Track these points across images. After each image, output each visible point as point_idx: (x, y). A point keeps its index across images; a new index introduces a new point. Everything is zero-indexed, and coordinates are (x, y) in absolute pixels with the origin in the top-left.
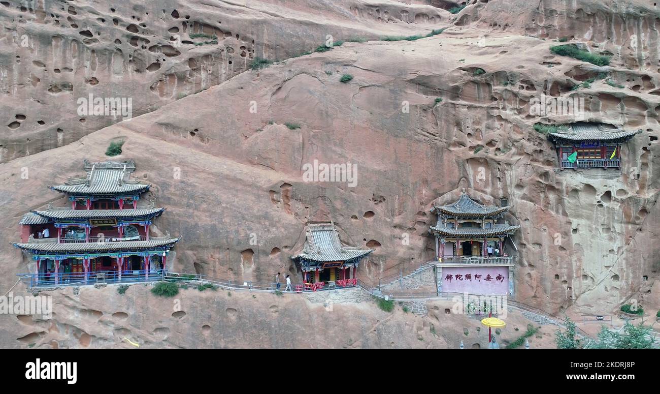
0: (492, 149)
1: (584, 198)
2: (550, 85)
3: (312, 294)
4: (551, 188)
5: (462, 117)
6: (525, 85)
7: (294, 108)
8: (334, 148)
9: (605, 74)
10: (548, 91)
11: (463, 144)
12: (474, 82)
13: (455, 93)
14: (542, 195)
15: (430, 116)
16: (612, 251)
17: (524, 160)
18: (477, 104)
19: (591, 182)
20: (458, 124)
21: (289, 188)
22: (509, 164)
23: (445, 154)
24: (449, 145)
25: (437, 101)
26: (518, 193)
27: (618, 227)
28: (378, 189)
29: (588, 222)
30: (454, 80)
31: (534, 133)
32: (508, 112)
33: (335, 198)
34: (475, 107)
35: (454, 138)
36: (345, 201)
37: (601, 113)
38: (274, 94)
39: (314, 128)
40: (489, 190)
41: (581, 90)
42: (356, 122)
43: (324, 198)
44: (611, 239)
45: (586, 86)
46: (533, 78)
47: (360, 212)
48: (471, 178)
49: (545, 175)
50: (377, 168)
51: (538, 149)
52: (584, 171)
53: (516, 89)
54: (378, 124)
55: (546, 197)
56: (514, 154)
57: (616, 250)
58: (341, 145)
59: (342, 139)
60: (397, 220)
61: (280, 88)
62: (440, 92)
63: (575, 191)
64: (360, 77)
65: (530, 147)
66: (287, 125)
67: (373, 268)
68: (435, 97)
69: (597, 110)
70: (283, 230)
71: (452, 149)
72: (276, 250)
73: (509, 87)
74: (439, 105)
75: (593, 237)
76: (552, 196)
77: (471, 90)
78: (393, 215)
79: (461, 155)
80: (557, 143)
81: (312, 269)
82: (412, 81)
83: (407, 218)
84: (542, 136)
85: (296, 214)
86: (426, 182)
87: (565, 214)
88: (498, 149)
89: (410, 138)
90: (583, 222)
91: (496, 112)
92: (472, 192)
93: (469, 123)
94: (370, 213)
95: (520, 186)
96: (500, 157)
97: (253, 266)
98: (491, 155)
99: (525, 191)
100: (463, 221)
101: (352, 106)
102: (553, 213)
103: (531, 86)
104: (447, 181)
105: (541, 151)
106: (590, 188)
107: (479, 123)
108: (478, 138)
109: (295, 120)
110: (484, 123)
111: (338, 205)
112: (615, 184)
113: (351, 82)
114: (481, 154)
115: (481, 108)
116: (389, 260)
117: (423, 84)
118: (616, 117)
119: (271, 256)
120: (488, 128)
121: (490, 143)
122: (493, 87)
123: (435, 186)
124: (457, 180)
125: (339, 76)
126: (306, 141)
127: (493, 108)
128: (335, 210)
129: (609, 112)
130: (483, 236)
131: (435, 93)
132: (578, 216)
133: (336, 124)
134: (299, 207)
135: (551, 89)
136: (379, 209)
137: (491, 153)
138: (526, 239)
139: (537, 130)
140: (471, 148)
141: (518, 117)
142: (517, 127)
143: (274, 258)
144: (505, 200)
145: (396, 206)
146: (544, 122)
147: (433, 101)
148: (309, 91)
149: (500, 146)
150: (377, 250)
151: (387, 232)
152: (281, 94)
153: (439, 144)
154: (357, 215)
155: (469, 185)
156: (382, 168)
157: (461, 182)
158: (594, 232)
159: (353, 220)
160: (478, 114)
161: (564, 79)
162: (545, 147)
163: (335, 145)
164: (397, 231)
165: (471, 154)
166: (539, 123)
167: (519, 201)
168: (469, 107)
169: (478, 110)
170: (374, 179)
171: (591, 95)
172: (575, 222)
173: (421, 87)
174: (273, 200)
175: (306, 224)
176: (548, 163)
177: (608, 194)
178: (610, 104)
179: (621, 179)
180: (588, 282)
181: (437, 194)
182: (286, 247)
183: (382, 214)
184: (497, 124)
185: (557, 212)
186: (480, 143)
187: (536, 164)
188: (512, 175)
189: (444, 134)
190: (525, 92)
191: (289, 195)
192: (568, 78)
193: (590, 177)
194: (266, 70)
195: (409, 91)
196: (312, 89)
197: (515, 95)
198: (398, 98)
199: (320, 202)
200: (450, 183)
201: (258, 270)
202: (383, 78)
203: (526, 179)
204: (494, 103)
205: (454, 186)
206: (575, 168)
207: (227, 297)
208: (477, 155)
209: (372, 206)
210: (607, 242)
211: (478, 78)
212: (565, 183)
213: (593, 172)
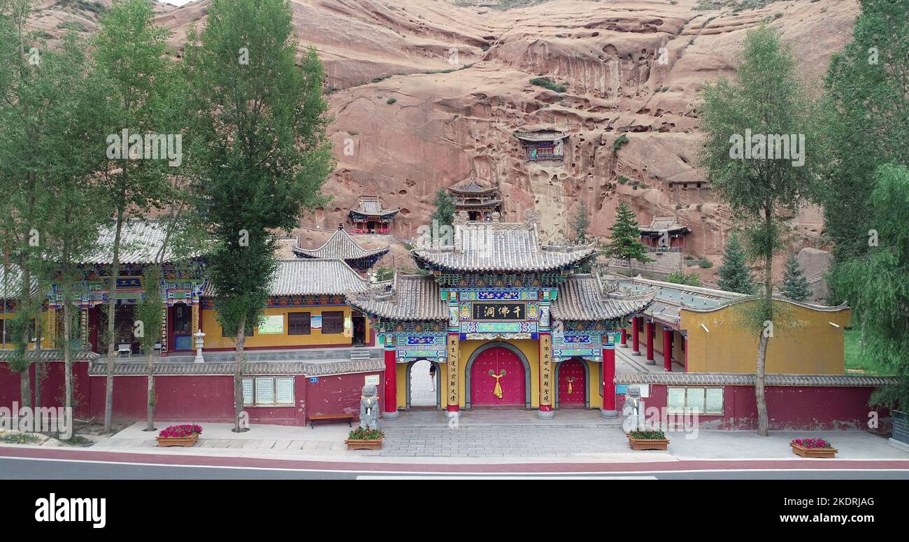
0: (491, 150)
1: (541, 180)
2: (525, 106)
3: (360, 236)
4: (522, 174)
5: (472, 128)
6: (510, 106)
7: (354, 121)
8: (381, 148)
9: (561, 98)
10: (524, 109)
11: (473, 147)
12: (481, 104)
13: (468, 111)
14: (517, 179)
15: (451, 128)
16: (559, 215)
17: (507, 156)
18: (483, 119)
19: (545, 169)
20: (470, 133)
21: (349, 173)
22: (498, 159)
23: (460, 154)
24: (464, 148)
25: (456, 117)
26: (503, 178)
27: (562, 199)
28: (409, 176)
29: (545, 196)
30: (467, 102)
31: (513, 137)
32: (501, 124)
33: (380, 181)
34: (482, 121)
35: (468, 143)
36: (386, 183)
37: (556, 124)
38: (341, 111)
39: (367, 135)
40: (488, 178)
41: (544, 109)
42: (397, 131)
43: (372, 180)
44: (559, 207)
45: (547, 106)
46: (515, 101)
47: (396, 190)
48: (478, 170)
49: (517, 165)
50: (410, 162)
51: (515, 148)
52: (542, 162)
53: (504, 108)
54: (412, 133)
55: (520, 180)
56: (502, 153)
57: (561, 213)
58: (386, 146)
59: (386, 143)
60: (424, 198)
61: (345, 108)
62: (458, 111)
63: (536, 175)
64: (401, 99)
65: (509, 147)
66: (349, 133)
67: (405, 227)
68: (455, 114)
69: (553, 122)
70: (343, 198)
71: (466, 150)
72: (338, 209)
73: (500, 107)
74: (456, 119)
75: (548, 205)
76: (523, 179)
77: (480, 109)
78: (421, 195)
79: (471, 154)
80: (525, 143)
81: (360, 220)
82: (438, 103)
83: (432, 196)
84: (517, 140)
85: (353, 191)
86: (446, 173)
87: (532, 191)
88: (494, 150)
89: (435, 142)
90: (542, 196)
91: (494, 125)
92: (478, 180)
93: (477, 132)
94: (403, 192)
95: (504, 174)
96: (495, 155)
97: (323, 218)
98: (489, 154)
99: (507, 176)
100: (468, 198)
101: (395, 120)
102: (524, 191)
103: (514, 107)
104: (461, 172)
105: (516, 150)
106: (544, 172)
107: (484, 132)
108: (483, 143)
109: (354, 129)
110: (487, 132)
111: (382, 185)
112: (560, 170)
113: (395, 103)
114: (484, 153)
115: (486, 121)
116: (415, 222)
117: (446, 105)
118: (564, 127)
119: (335, 213)
120: (489, 135)
121: (490, 146)
122: (493, 107)
123: (453, 176)
124: (468, 172)
125: (387, 99)
126: (361, 143)
127: (492, 122)
128: (379, 188)
129: (560, 124)
130: (480, 207)
131: (454, 112)
132: (538, 193)
133: (383, 132)
134: (356, 186)
135: (526, 109)
136: (411, 190)
137: (489, 153)
138: (507, 209)
139: (514, 136)
140: (477, 149)
141: (506, 128)
142: (504, 134)
143: (338, 214)
144: (497, 184)
145: (424, 188)
146: (521, 131)
147: (453, 117)
148: (365, 110)
149: (495, 147)
150: (407, 215)
151: (416, 204)
152: (346, 112)
153: (456, 147)
154: (394, 191)
155: (476, 176)
156: (414, 162)
157: (472, 174)
158: (548, 203)
159: (391, 195)
160: (483, 126)
161: (534, 101)
162: (519, 147)
163: (382, 145)
164: (423, 205)
165: (478, 154)
166: (517, 131)
167: (504, 183)
168: (478, 121)
169: (484, 123)
170: (407, 169)
171: (549, 112)
172: (537, 196)
173: (445, 107)
174: (338, 181)
175: (360, 197)
176: (521, 157)
177: (556, 176)
178: (561, 118)
179: (564, 167)
180: (545, 235)
181: (454, 182)
182: (345, 209)
183: (413, 192)
184: (495, 133)
185: (527, 190)
186: (484, 146)
187: (514, 158)
188: (501, 166)
189: (460, 140)
190: (510, 111)
191: (349, 177)
192: (537, 101)
193: (544, 166)
194: (335, 96)
195: (436, 110)
196: (367, 108)
197: (504, 112)
198: (428, 114)
199: (370, 183)
200: (464, 174)
201: (326, 220)
202: (418, 101)
203: (507, 169)
204: (493, 119)
205: (466, 176)
206: (536, 161)
207: (306, 232)
208: (481, 155)
209: (405, 187)
210: (557, 209)
211: (483, 101)
212: (529, 170)
213: (547, 163)
